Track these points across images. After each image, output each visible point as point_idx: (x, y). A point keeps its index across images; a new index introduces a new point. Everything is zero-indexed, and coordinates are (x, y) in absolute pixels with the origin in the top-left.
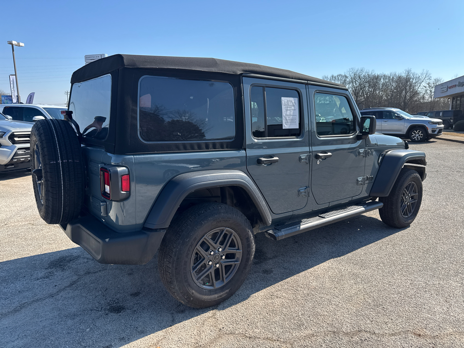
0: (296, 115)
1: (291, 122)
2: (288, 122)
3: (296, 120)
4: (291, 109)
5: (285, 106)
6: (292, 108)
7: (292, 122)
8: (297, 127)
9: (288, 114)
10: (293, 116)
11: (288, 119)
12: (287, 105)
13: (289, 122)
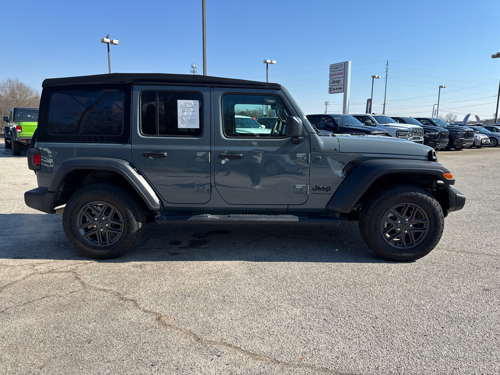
0: (196, 116)
1: (188, 122)
2: (184, 122)
3: (196, 120)
4: (189, 110)
5: (181, 108)
6: (191, 110)
7: (190, 122)
8: (198, 127)
9: (185, 115)
10: (191, 116)
11: (184, 119)
12: (184, 107)
13: (187, 122)
